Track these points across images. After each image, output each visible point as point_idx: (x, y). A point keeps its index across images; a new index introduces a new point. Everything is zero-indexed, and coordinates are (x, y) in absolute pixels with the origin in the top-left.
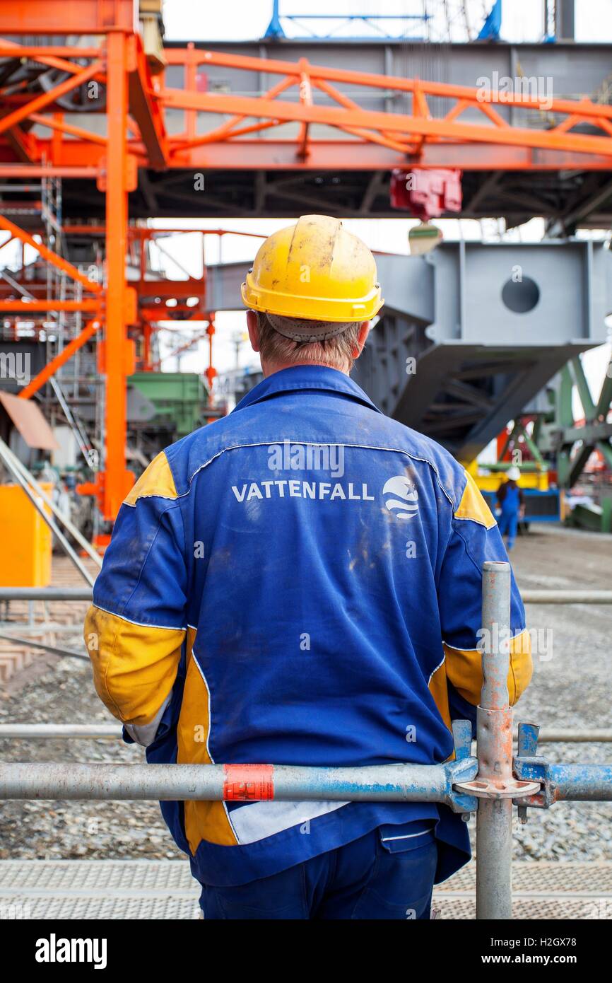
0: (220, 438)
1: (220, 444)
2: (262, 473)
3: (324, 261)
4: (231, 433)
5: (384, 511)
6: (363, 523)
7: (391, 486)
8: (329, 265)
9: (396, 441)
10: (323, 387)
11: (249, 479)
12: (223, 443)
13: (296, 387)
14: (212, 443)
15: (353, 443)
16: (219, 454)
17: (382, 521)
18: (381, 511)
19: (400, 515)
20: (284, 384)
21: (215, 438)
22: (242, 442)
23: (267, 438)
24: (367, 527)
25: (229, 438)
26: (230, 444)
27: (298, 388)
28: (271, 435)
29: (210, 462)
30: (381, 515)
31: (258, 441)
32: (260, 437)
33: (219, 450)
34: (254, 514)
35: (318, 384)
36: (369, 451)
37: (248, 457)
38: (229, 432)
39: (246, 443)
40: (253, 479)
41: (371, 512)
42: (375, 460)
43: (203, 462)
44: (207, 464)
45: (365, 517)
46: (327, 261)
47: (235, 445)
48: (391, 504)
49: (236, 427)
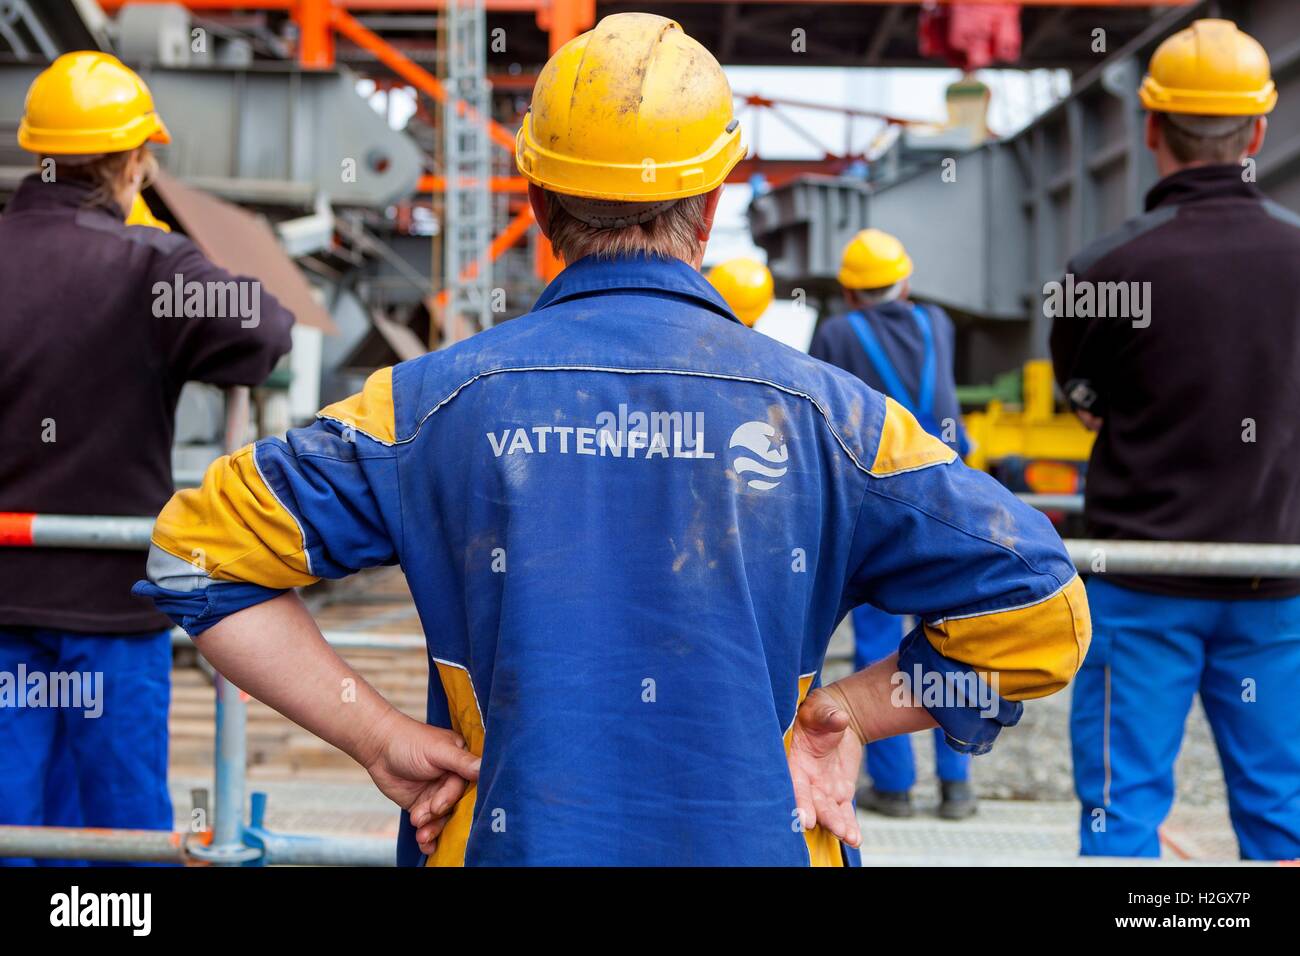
0: (476, 357)
1: (474, 366)
2: (534, 413)
3: (627, 103)
4: (493, 351)
5: (731, 475)
6: (696, 496)
7: (742, 436)
8: (636, 109)
9: (757, 365)
10: (645, 284)
11: (513, 421)
12: (479, 365)
13: (601, 286)
14: (463, 363)
15: (686, 369)
16: (470, 382)
17: (726, 490)
18: (725, 475)
19: (755, 484)
20: (583, 281)
21: (468, 356)
22: (506, 364)
23: (546, 359)
24: (702, 503)
25: (489, 358)
26: (487, 367)
27: (605, 288)
28: (553, 355)
29: (455, 394)
30: (725, 482)
31: (532, 363)
32: (536, 358)
33: (472, 375)
34: (518, 475)
35: (635, 280)
36: (712, 381)
37: (515, 388)
38: (490, 348)
39: (513, 365)
40: (519, 422)
41: (709, 477)
42: (719, 395)
43: (445, 395)
44: (450, 398)
45: (700, 486)
46: (634, 101)
47: (495, 368)
48: (741, 464)
49: (502, 342)
